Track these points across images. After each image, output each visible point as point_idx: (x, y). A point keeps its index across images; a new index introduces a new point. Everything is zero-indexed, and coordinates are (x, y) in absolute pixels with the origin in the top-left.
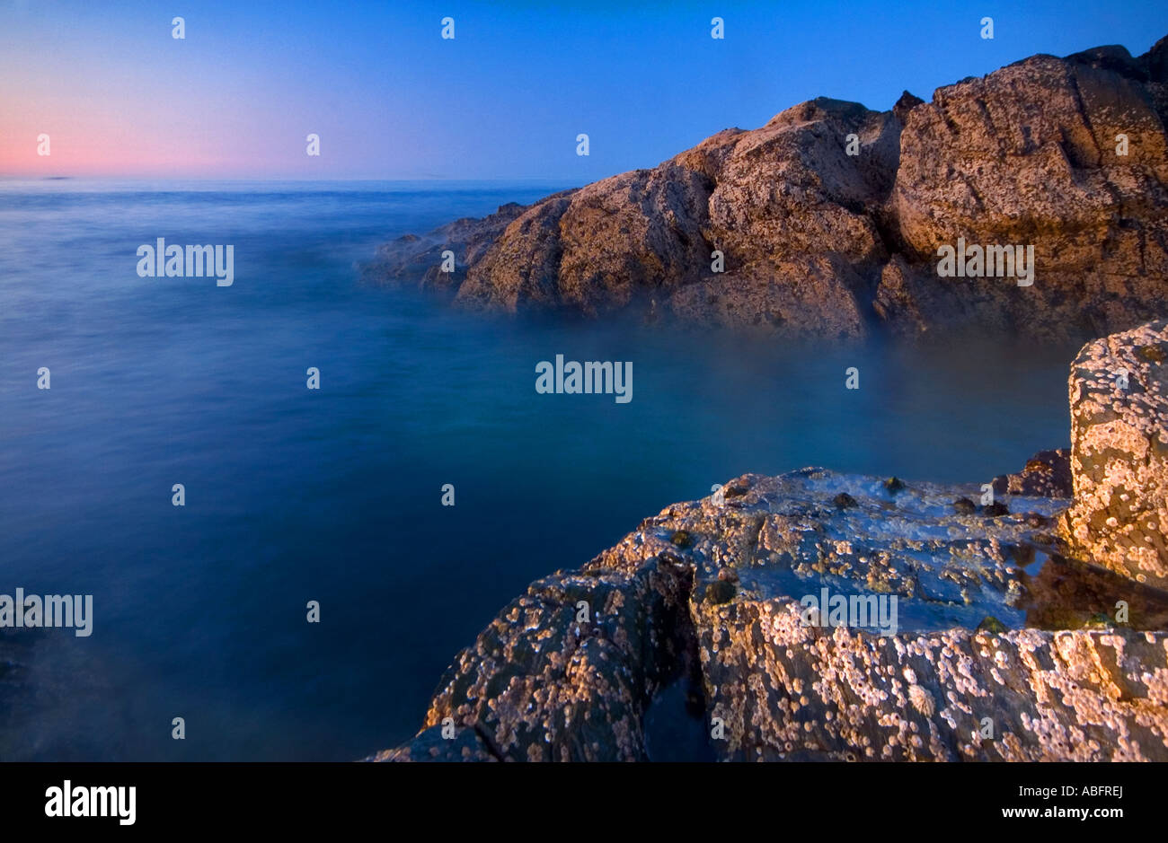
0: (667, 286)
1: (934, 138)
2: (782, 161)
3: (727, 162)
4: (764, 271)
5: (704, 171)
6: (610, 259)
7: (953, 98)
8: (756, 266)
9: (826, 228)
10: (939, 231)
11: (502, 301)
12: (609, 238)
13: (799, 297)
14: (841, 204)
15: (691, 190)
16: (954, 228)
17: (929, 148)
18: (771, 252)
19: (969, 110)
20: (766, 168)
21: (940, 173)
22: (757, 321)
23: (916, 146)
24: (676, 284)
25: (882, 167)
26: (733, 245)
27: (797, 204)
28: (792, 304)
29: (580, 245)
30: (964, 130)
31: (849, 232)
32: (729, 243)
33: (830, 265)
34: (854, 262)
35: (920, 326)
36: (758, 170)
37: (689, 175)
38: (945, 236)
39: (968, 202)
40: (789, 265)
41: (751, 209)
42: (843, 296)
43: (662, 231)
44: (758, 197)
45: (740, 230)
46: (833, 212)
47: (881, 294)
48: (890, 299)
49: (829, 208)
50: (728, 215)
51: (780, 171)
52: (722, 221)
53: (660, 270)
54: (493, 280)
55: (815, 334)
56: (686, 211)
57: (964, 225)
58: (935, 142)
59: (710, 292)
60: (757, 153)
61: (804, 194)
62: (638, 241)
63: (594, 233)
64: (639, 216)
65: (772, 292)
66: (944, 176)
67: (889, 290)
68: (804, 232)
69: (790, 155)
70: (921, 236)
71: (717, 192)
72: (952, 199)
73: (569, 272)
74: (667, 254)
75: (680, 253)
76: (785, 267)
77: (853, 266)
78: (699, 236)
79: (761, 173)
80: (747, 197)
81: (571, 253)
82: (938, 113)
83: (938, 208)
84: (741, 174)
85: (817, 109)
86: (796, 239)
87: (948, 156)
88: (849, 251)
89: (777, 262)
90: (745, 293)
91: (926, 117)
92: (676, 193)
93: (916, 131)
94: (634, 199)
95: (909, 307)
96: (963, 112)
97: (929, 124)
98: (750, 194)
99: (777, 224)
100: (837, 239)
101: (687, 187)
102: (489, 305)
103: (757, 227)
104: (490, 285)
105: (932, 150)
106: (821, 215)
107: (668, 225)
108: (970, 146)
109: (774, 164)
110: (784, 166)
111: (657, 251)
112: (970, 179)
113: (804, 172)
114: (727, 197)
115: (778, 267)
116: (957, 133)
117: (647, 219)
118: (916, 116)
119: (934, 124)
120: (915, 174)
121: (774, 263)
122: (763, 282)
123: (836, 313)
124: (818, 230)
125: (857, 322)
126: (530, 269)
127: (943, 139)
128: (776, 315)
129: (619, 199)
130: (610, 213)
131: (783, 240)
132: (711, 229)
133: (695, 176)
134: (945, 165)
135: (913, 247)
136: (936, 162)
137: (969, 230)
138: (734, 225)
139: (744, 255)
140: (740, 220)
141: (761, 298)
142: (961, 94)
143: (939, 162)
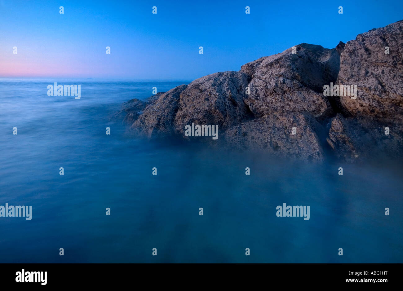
0: (225, 126)
1: (358, 56)
2: (282, 68)
3: (257, 68)
4: (271, 120)
5: (248, 73)
6: (198, 113)
7: (368, 37)
8: (267, 118)
9: (303, 99)
10: (361, 102)
11: (147, 131)
12: (199, 103)
13: (287, 135)
14: (311, 88)
15: (241, 81)
16: (369, 100)
17: (355, 61)
18: (276, 110)
19: (376, 42)
20: (274, 71)
21: (361, 73)
22: (265, 146)
23: (348, 60)
24: (229, 125)
25: (330, 72)
26: (258, 107)
27: (289, 88)
28: (283, 138)
29: (186, 106)
30: (374, 52)
31: (314, 102)
32: (256, 106)
33: (304, 119)
34: (317, 116)
35: (354, 155)
36: (271, 72)
37: (241, 74)
38: (364, 105)
39: (377, 88)
40: (284, 118)
41: (267, 90)
42: (311, 135)
43: (224, 100)
44: (270, 84)
45: (262, 100)
46: (306, 92)
47: (331, 135)
48: (336, 138)
49: (305, 90)
50: (256, 93)
51: (281, 73)
52: (253, 96)
53: (221, 118)
54: (146, 121)
55: (295, 156)
56: (238, 91)
57: (375, 99)
58: (358, 58)
59: (244, 130)
60: (271, 64)
61: (292, 83)
62: (212, 104)
63: (194, 100)
64: (214, 93)
65: (274, 131)
66: (363, 75)
67: (335, 133)
68: (292, 101)
69: (286, 65)
70: (351, 104)
71: (252, 82)
72: (368, 86)
73: (179, 118)
74: (225, 110)
75: (232, 110)
76: (282, 119)
77: (316, 118)
78: (242, 102)
79: (272, 73)
80: (265, 85)
81: (181, 110)
82: (360, 44)
83: (361, 90)
84: (263, 74)
85: (302, 48)
86: (288, 104)
87: (365, 65)
88: (315, 110)
89: (278, 116)
90: (261, 131)
91: (354, 46)
92: (233, 83)
93: (348, 53)
94: (214, 85)
95: (347, 142)
96: (374, 43)
97: (355, 50)
98: (266, 83)
99: (279, 97)
100: (309, 105)
101: (239, 80)
102: (141, 133)
103: (269, 98)
104: (144, 123)
105: (356, 62)
106: (301, 93)
107: (228, 97)
108: (377, 60)
109: (278, 69)
110: (283, 70)
111: (220, 110)
112: (377, 76)
113: (293, 73)
114: (256, 84)
115: (278, 118)
116: (370, 54)
117: (218, 94)
118: (348, 46)
119: (358, 49)
120: (348, 74)
121: (276, 116)
122: (270, 126)
123: (307, 144)
124: (299, 100)
125: (318, 151)
126: (162, 116)
127: (362, 57)
128: (275, 144)
129: (207, 85)
130: (202, 91)
131: (282, 105)
132: (248, 99)
133: (244, 75)
134: (363, 69)
135: (347, 109)
136: (359, 68)
137: (378, 102)
138: (258, 97)
139: (263, 111)
140: (262, 95)
141: (268, 134)
142: (372, 35)
143: (360, 68)
